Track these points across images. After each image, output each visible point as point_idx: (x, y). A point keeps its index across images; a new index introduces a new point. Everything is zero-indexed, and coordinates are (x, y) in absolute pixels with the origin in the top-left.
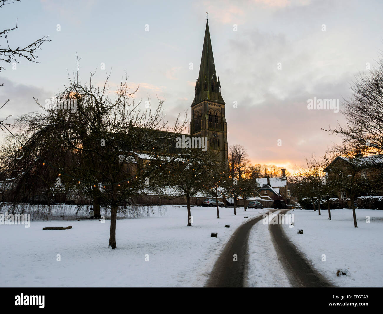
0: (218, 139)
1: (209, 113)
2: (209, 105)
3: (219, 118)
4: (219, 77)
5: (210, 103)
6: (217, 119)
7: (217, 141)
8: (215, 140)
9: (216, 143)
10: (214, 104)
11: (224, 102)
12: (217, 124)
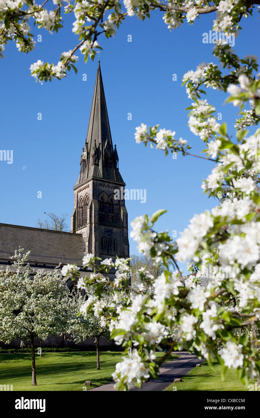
0: (113, 239)
1: (100, 199)
2: (99, 186)
3: (115, 207)
4: (115, 146)
5: (102, 183)
6: (113, 208)
7: (113, 241)
8: (109, 239)
9: (111, 245)
10: (108, 185)
11: (123, 181)
12: (112, 216)
